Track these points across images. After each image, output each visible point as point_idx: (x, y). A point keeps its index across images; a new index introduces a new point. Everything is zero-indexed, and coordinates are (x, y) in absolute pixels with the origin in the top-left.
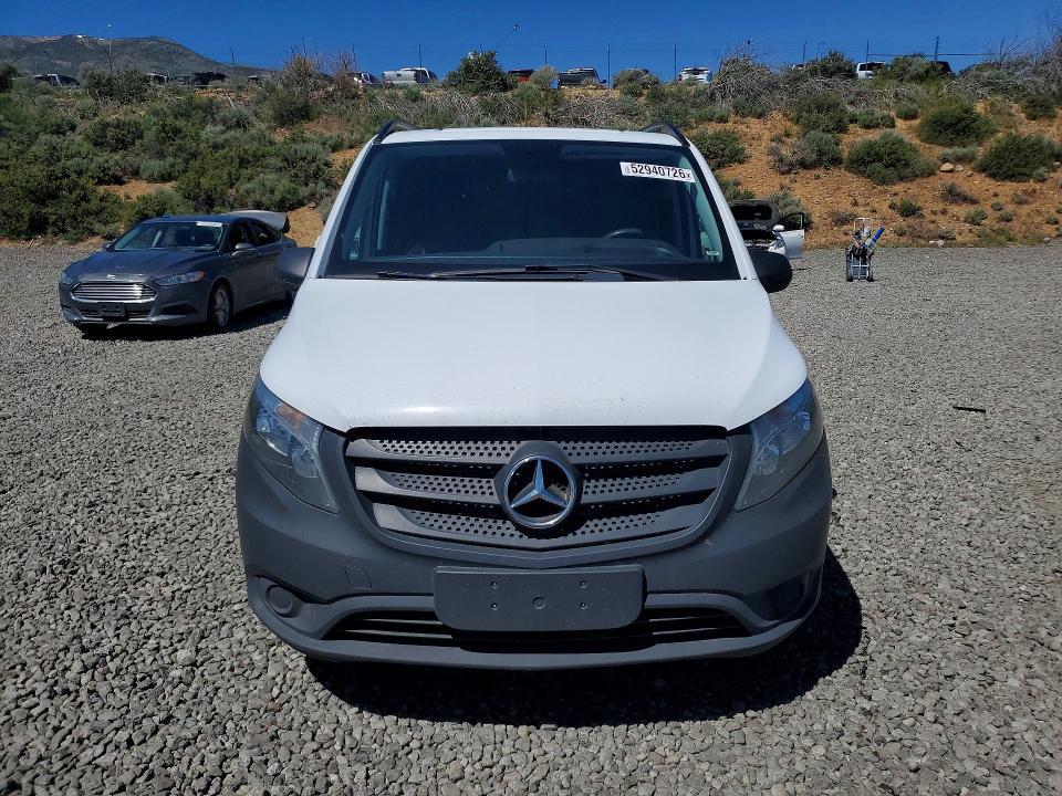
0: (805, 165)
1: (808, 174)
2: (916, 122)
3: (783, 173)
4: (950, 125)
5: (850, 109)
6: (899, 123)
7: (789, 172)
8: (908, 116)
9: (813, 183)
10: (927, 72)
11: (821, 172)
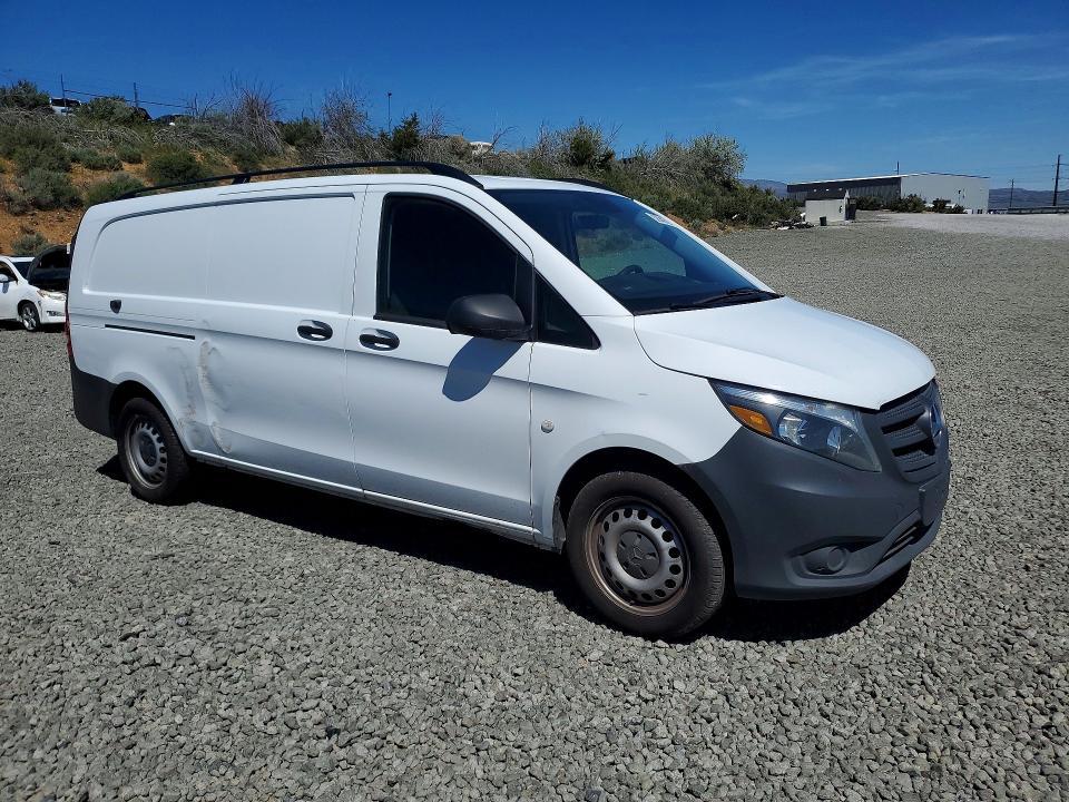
0: (38, 205)
1: (49, 215)
2: (143, 166)
3: (16, 214)
4: (180, 172)
5: (67, 147)
6: (126, 166)
7: (22, 213)
8: (134, 160)
9: (59, 226)
10: (132, 116)
11: (61, 213)
